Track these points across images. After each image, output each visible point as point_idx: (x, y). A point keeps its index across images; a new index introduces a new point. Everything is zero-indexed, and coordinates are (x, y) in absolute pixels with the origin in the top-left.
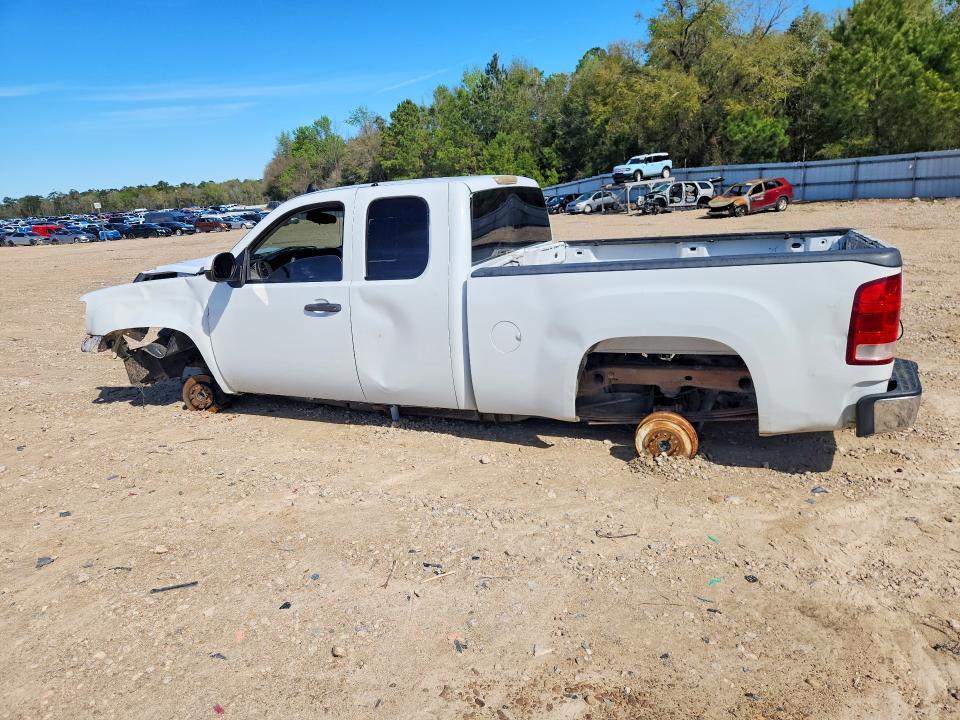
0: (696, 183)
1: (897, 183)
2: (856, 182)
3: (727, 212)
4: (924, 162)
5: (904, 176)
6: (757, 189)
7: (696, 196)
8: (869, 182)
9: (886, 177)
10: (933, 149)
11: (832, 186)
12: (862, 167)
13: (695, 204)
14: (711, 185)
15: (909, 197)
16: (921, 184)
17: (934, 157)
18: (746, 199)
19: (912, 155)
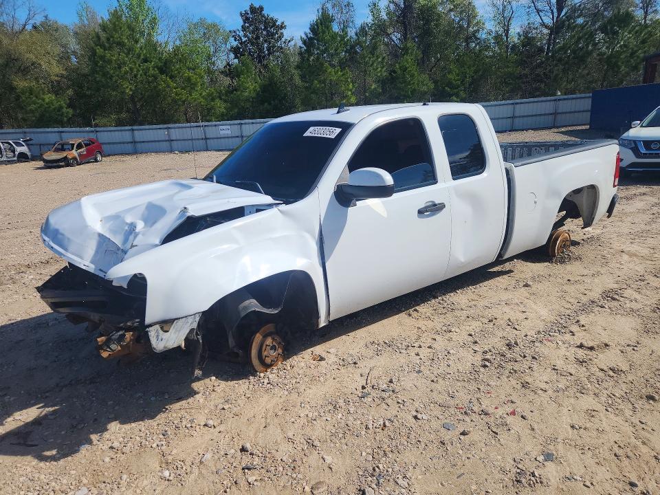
0: (10, 142)
1: (161, 143)
2: (134, 142)
3: (63, 164)
4: (173, 130)
5: (164, 139)
6: (79, 146)
7: (14, 152)
8: (143, 142)
9: (152, 139)
10: (175, 123)
11: (119, 145)
12: (136, 132)
13: (15, 159)
14: (23, 143)
15: (171, 151)
16: (174, 144)
17: (179, 128)
18: (75, 153)
19: (165, 126)
